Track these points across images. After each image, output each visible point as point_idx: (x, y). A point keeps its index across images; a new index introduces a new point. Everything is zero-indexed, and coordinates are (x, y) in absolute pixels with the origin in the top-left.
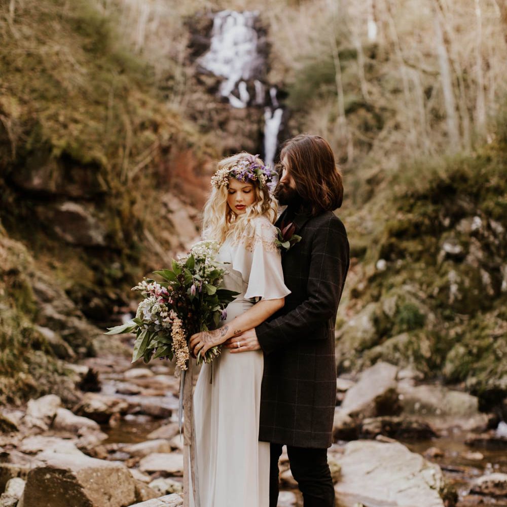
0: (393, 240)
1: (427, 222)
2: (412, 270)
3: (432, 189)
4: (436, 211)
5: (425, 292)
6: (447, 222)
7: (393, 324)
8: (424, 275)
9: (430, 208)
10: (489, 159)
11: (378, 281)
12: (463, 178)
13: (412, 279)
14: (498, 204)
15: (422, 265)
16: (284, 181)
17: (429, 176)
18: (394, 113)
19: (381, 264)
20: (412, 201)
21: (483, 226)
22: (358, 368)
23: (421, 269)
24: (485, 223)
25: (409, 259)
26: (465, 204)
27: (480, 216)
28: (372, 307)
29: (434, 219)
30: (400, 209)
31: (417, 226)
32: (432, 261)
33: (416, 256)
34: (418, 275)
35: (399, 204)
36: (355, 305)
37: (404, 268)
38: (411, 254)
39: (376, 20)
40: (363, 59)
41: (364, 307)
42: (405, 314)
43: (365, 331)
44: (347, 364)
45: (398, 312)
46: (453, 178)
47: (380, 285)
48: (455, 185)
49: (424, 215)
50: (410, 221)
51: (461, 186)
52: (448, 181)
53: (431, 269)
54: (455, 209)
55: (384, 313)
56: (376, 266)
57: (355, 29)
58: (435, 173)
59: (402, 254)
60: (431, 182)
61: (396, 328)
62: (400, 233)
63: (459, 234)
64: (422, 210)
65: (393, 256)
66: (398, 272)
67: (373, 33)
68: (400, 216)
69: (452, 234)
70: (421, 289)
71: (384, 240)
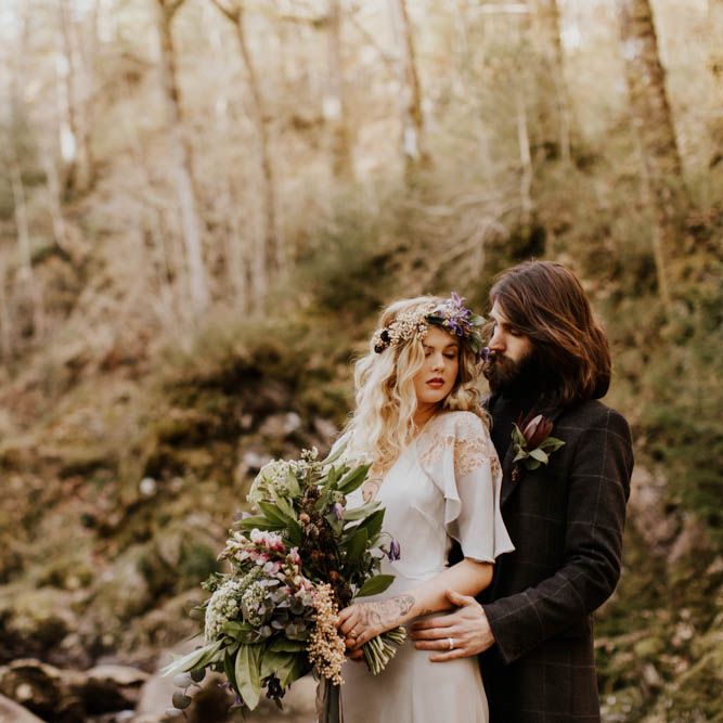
0: (167, 449)
1: (217, 421)
2: (198, 494)
3: (225, 373)
4: (231, 406)
5: (220, 525)
6: (246, 421)
7: (176, 575)
8: (218, 500)
9: (222, 401)
10: (305, 330)
11: (143, 511)
12: (274, 357)
13: (199, 507)
14: (327, 395)
15: (211, 485)
16: (496, 347)
17: (222, 354)
18: (102, 264)
19: (148, 486)
20: (192, 390)
21: (303, 427)
22: (129, 646)
23: (211, 492)
24: (306, 423)
25: (191, 477)
26: (275, 394)
27: (298, 412)
28: (138, 552)
29: (227, 416)
30: (175, 403)
31: (202, 428)
32: (228, 480)
33: (202, 473)
34: (208, 500)
35: (173, 395)
36: (107, 548)
37: (184, 490)
38: (195, 470)
39: (74, 129)
40: (55, 186)
41: (122, 551)
42: (194, 561)
43: (133, 589)
44: (108, 640)
45: (183, 557)
46: (258, 357)
47: (148, 518)
48: (263, 367)
49: (214, 411)
50: (190, 421)
51: (270, 369)
52: (249, 361)
53: (226, 492)
54: (258, 401)
55: (161, 559)
56: (138, 488)
57: (44, 142)
58: (229, 348)
59: (179, 470)
60: (224, 363)
61: (182, 583)
62: (176, 439)
63: (267, 439)
64: (211, 403)
65: (166, 473)
66: (174, 497)
67: (69, 148)
68: (176, 414)
69: (257, 439)
70: (213, 521)
71: (151, 449)
